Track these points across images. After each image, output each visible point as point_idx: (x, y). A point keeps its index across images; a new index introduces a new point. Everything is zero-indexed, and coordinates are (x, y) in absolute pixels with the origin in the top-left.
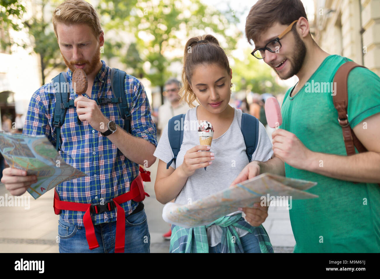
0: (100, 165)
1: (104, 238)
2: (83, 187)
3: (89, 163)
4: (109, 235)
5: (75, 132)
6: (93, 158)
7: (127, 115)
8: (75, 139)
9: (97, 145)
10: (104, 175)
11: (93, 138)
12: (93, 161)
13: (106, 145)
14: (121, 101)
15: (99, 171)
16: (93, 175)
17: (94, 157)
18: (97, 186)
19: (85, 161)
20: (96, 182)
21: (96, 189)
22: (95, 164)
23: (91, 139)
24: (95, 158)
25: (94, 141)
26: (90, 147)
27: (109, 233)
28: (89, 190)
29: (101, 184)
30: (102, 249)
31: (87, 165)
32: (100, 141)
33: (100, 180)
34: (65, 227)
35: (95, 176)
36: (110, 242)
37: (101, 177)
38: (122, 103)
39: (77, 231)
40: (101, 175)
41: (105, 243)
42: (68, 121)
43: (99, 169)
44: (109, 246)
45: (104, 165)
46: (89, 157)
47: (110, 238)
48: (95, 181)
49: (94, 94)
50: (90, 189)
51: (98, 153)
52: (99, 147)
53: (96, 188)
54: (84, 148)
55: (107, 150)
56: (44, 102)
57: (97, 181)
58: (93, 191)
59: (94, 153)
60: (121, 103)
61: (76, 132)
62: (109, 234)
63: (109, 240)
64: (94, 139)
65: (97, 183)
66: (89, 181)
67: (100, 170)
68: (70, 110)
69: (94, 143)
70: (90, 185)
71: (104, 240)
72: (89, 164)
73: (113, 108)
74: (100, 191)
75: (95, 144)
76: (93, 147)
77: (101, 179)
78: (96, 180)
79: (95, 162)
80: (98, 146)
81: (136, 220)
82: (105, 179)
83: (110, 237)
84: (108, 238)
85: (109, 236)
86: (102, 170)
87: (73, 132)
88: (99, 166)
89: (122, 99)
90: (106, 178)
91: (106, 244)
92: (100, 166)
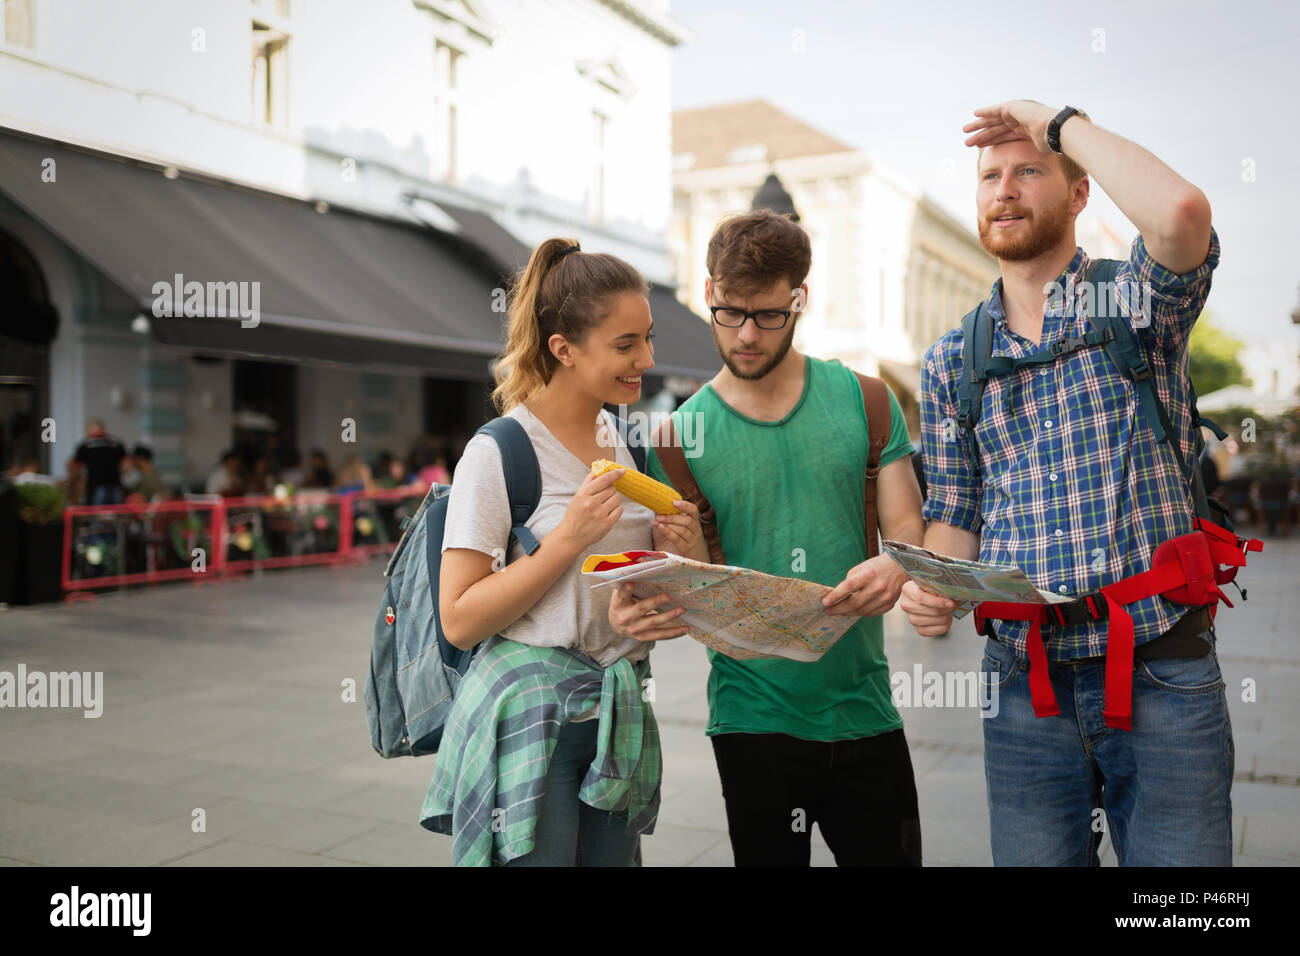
0: (1070, 505)
1: (1080, 702)
2: (1031, 562)
3: (1042, 502)
4: (1092, 697)
5: (1007, 435)
6: (1051, 490)
7: (1135, 369)
8: (1011, 453)
9: (1059, 457)
10: (1081, 530)
11: (1048, 442)
12: (1051, 497)
13: (1084, 454)
14: (1111, 334)
15: (1069, 522)
16: (1053, 532)
17: (1054, 486)
18: (1064, 559)
19: (1034, 499)
20: (1061, 549)
21: (1062, 566)
22: (1056, 503)
23: (1044, 442)
24: (1055, 490)
25: (1051, 448)
26: (1042, 464)
27: (1096, 692)
28: (1046, 570)
29: (1075, 554)
30: (1077, 731)
31: (1038, 507)
32: (1065, 447)
33: (1071, 544)
34: (995, 663)
35: (1059, 532)
36: (1095, 717)
37: (1073, 536)
38: (1115, 339)
39: (1018, 673)
40: (1073, 532)
41: (1083, 715)
42: (989, 412)
43: (1068, 516)
44: (1095, 727)
45: (1081, 505)
46: (1041, 489)
47: (1097, 707)
48: (1058, 545)
49: (1048, 331)
50: (1048, 565)
51: (1062, 476)
52: (1065, 461)
53: (1062, 563)
54: (1029, 467)
55: (1085, 467)
56: (940, 375)
57: (1063, 546)
58: (1055, 571)
59: (1053, 477)
60: (1113, 342)
61: (1010, 436)
62: (1094, 695)
63: (1095, 711)
64: (1051, 444)
65: (1064, 552)
66: (1045, 546)
67: (1071, 518)
68: (990, 385)
69: (1052, 452)
70: (1047, 557)
71: (1080, 706)
72: (1042, 506)
73: (1089, 358)
74: (1073, 571)
75: (1054, 454)
76: (1049, 463)
77: (1074, 541)
78: (1060, 543)
79: (1056, 499)
80: (1062, 459)
81: (1175, 675)
82: (1085, 541)
83: (1098, 704)
84: (1093, 705)
85: (1095, 700)
86: (1075, 517)
87: (1004, 436)
88: (1068, 508)
89: (1113, 330)
90: (1087, 538)
91: (1084, 718)
92: (1070, 509)
